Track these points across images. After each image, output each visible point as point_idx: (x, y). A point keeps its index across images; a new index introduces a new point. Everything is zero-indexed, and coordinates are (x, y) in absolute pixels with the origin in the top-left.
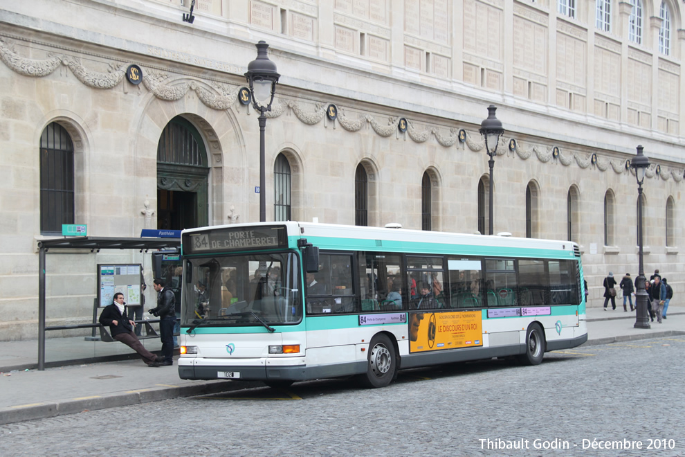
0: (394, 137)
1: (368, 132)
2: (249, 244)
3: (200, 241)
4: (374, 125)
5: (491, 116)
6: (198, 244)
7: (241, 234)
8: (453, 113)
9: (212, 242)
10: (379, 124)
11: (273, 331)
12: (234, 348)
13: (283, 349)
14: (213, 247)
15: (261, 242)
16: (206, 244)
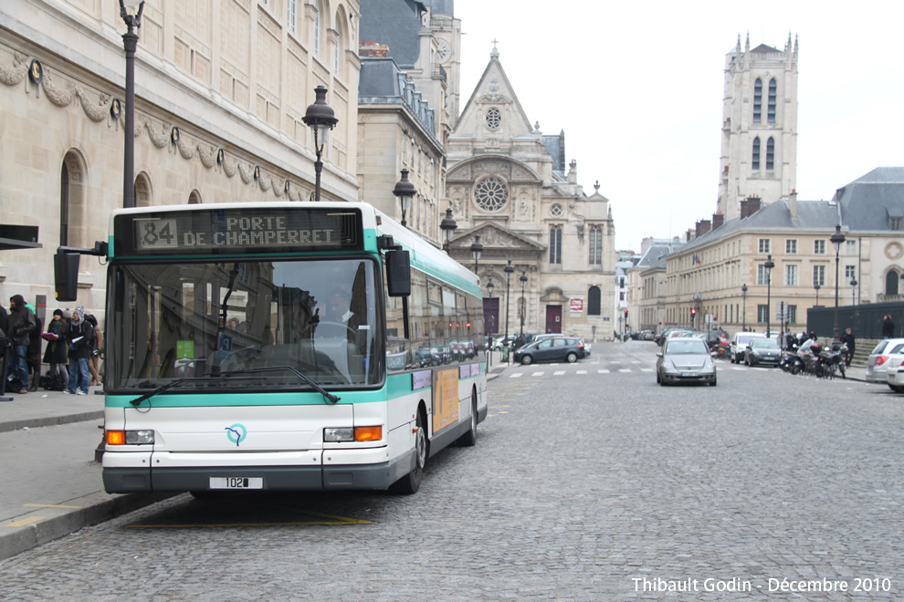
0: (105, 123)
1: (76, 110)
2: (270, 240)
3: (157, 232)
4: (85, 102)
5: (320, 101)
6: (151, 237)
7: (256, 223)
8: (169, 102)
9: (186, 235)
10: (91, 102)
11: (335, 401)
12: (245, 432)
13: (355, 433)
14: (186, 244)
15: (298, 238)
16: (168, 238)
